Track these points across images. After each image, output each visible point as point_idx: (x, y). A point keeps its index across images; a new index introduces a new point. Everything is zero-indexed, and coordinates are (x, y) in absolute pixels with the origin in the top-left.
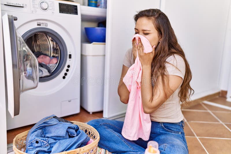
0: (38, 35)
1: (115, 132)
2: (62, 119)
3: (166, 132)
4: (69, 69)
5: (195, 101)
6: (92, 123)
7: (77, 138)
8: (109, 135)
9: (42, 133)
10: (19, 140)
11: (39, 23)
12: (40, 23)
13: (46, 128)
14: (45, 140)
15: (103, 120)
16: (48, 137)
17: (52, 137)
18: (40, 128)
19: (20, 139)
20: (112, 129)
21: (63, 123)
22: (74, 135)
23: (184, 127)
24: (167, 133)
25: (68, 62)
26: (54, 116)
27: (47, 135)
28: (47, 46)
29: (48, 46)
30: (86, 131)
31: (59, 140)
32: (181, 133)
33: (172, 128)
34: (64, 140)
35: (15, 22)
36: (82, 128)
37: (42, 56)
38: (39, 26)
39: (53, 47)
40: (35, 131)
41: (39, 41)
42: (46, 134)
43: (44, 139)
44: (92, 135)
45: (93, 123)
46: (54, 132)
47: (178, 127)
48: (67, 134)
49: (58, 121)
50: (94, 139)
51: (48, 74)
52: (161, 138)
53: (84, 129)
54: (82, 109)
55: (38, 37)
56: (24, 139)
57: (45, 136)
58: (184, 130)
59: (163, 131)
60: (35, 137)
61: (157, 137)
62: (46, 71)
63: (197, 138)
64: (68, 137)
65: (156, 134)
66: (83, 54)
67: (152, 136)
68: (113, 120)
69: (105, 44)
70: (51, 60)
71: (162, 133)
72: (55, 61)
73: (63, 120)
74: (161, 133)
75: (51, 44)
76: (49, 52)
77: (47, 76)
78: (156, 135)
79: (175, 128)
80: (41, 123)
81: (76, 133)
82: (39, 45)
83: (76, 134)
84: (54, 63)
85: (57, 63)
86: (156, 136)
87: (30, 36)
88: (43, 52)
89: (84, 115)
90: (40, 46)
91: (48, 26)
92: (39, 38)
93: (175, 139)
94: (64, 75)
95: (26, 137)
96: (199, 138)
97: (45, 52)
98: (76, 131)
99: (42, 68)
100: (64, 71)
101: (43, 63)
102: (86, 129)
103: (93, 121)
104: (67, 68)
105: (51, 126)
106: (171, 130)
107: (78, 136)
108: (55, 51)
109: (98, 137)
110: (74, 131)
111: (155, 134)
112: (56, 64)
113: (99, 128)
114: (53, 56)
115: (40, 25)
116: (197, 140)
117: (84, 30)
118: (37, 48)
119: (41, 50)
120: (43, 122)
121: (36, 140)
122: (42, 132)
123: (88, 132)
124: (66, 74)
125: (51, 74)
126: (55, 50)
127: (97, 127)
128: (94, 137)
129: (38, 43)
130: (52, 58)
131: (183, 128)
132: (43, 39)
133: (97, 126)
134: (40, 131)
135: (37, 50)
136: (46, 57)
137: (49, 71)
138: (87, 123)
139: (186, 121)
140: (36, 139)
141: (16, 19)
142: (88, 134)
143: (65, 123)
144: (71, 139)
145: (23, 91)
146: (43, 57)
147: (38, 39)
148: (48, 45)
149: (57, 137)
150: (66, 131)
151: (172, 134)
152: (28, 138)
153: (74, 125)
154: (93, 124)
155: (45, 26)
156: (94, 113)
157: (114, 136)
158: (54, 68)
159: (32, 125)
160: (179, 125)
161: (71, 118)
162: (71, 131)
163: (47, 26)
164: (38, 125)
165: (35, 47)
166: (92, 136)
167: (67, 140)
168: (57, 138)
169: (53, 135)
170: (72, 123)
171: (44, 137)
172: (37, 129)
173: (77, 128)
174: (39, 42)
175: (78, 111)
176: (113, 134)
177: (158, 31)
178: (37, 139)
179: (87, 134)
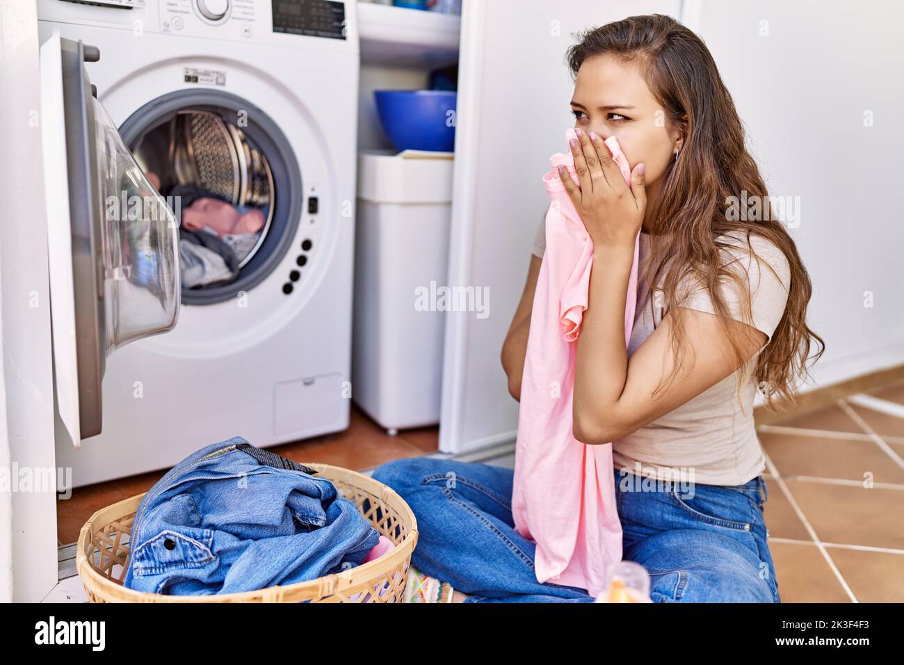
0: (191, 117)
1: (483, 514)
2: (273, 455)
3: (687, 521)
4: (308, 254)
5: (817, 394)
6: (393, 472)
7: (325, 532)
8: (458, 526)
9: (190, 509)
10: (102, 530)
11: (191, 74)
12: (195, 70)
13: (209, 487)
14: (202, 538)
15: (436, 464)
16: (212, 527)
17: (228, 525)
18: (183, 488)
19: (106, 529)
20: (471, 500)
21: (272, 470)
22: (317, 519)
23: (764, 505)
24: (694, 524)
25: (306, 227)
26: (240, 442)
27: (211, 518)
28: (229, 161)
29: (231, 163)
30: (367, 505)
31: (256, 539)
32: (752, 529)
33: (714, 504)
34: (275, 540)
35: (88, 66)
36: (350, 492)
37: (204, 202)
38: (191, 85)
39: (251, 168)
40: (165, 500)
41: (195, 140)
42: (205, 512)
43: (198, 531)
44: (389, 520)
45: (397, 475)
46: (239, 506)
47: (738, 502)
48: (290, 516)
49: (255, 461)
50: (397, 536)
51: (224, 274)
52: (667, 545)
53: (357, 497)
54: (359, 413)
55: (193, 127)
56: (125, 529)
57: (202, 520)
58: (765, 514)
59: (676, 514)
60: (163, 524)
61: (650, 540)
62: (219, 260)
63: (821, 546)
64: (291, 526)
65: (647, 527)
66: (366, 195)
67: (631, 533)
68: (475, 462)
69: (452, 159)
70: (237, 220)
71: (672, 522)
72: (252, 221)
73: (276, 458)
74: (666, 526)
75: (241, 156)
76: (233, 185)
77: (222, 283)
78: (650, 531)
79: (728, 504)
80: (187, 470)
81: (324, 514)
82: (196, 157)
83: (323, 518)
84: (248, 231)
85: (260, 231)
86: (650, 535)
87: (159, 123)
88: (208, 186)
89: (367, 440)
90: (197, 162)
91: (228, 82)
92: (196, 129)
93: (726, 552)
94: (287, 280)
95: (130, 520)
96: (827, 549)
97: (216, 188)
98: (326, 504)
99: (200, 251)
100: (289, 263)
101: (208, 230)
102: (365, 496)
103: (394, 466)
104: (301, 252)
105: (227, 482)
106: (709, 513)
107: (331, 527)
108: (258, 183)
109: (412, 534)
110: (315, 505)
111: (642, 526)
112: (257, 237)
113: (419, 496)
114: (250, 205)
115: (196, 80)
116: (821, 556)
117: (371, 101)
118: (189, 170)
119: (200, 178)
120: (198, 464)
121: (164, 536)
122: (191, 505)
123: (373, 511)
124: (295, 276)
125: (237, 272)
126: (257, 178)
127: (412, 489)
128: (398, 533)
129: (191, 150)
130: (244, 210)
131: (762, 509)
132: (213, 134)
133: (409, 486)
134: (183, 500)
135: (185, 178)
136: (219, 207)
137: (230, 263)
138: (371, 473)
139: (775, 474)
140: (165, 532)
141: (92, 56)
142: (375, 517)
143: (283, 470)
144: (304, 535)
145: (117, 342)
146: (209, 208)
147: (193, 137)
148: (230, 158)
149: (251, 525)
150: (281, 506)
151: (714, 531)
152: (136, 526)
153: (316, 483)
154: (393, 476)
155: (218, 84)
156: (403, 432)
157: (477, 529)
158: (247, 249)
159: (156, 475)
160: (743, 494)
161: (311, 449)
162: (304, 506)
163: (223, 84)
164: (175, 477)
165: (178, 168)
166: (389, 524)
167: (288, 539)
168: (248, 532)
169: (231, 521)
170: (312, 472)
171: (199, 525)
172: (170, 494)
173: (331, 494)
174: (193, 146)
175: (339, 420)
176: (473, 522)
177: (664, 106)
178: (168, 534)
179: (371, 518)
